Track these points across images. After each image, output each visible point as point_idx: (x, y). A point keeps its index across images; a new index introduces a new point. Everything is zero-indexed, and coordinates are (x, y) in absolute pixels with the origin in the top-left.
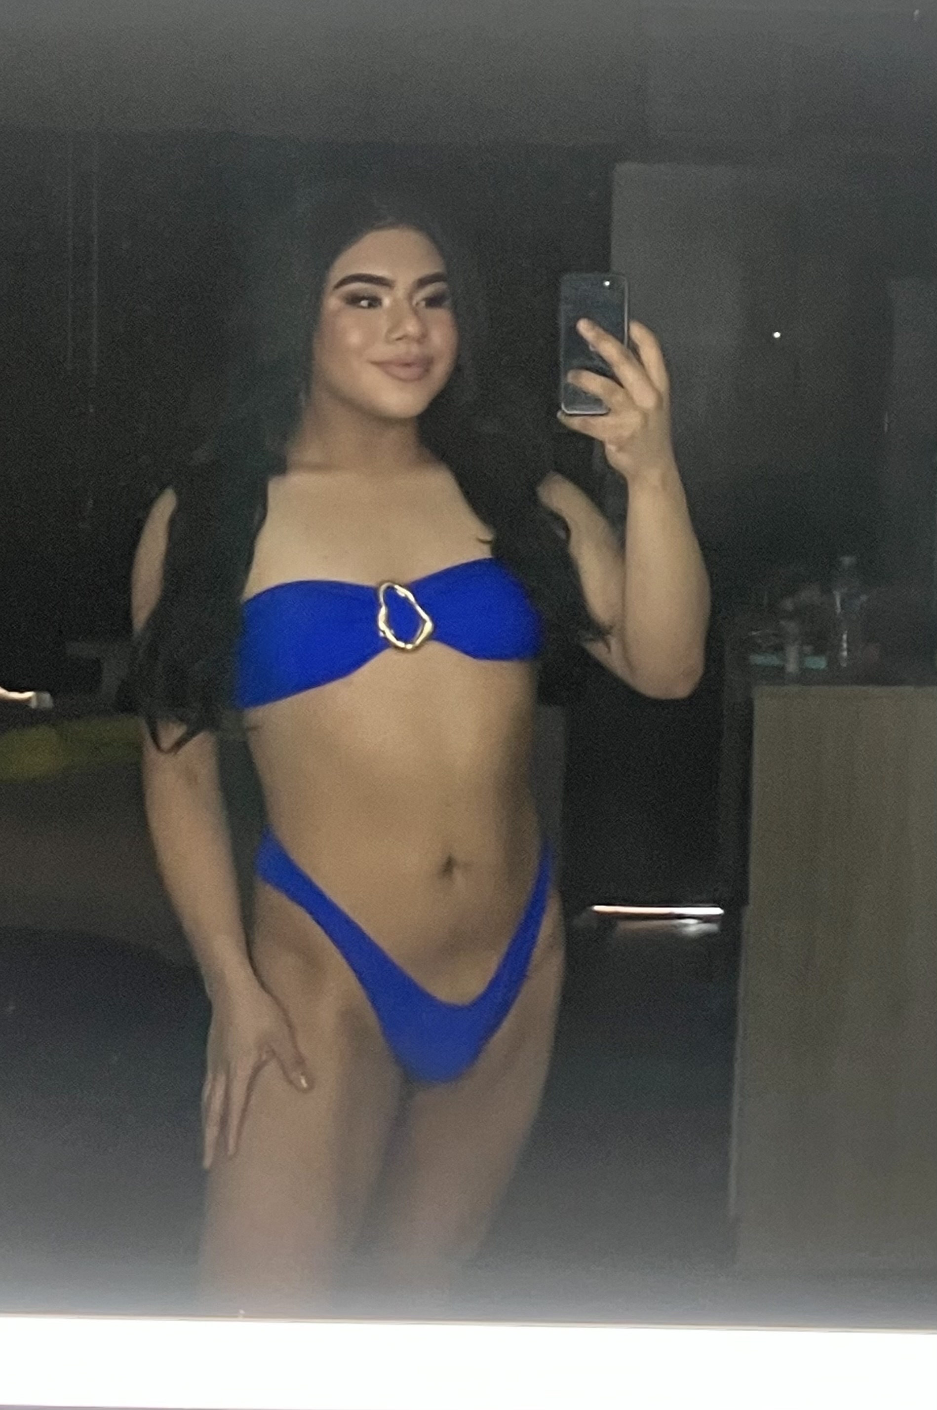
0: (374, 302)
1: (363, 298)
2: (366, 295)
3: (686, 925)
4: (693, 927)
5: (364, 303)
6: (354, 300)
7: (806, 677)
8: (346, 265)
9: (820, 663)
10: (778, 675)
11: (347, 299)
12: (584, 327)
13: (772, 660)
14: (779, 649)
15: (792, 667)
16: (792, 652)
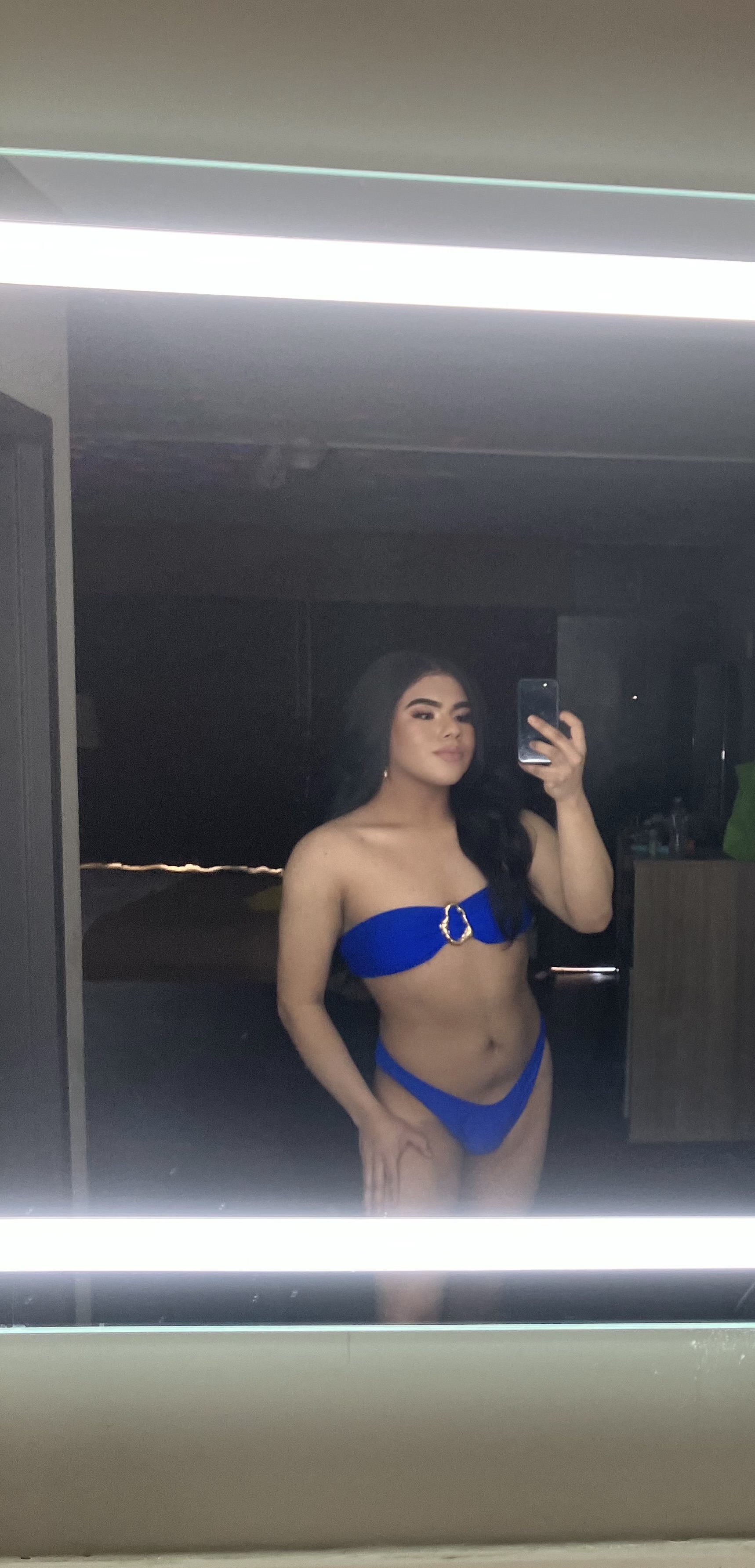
0: (429, 716)
1: (423, 714)
2: (424, 712)
3: (597, 976)
4: (599, 977)
5: (424, 717)
6: (417, 715)
7: (659, 856)
8: (411, 694)
9: (665, 850)
10: (646, 856)
11: (414, 715)
12: (532, 720)
13: (642, 848)
14: (646, 843)
15: (653, 852)
16: (653, 845)
